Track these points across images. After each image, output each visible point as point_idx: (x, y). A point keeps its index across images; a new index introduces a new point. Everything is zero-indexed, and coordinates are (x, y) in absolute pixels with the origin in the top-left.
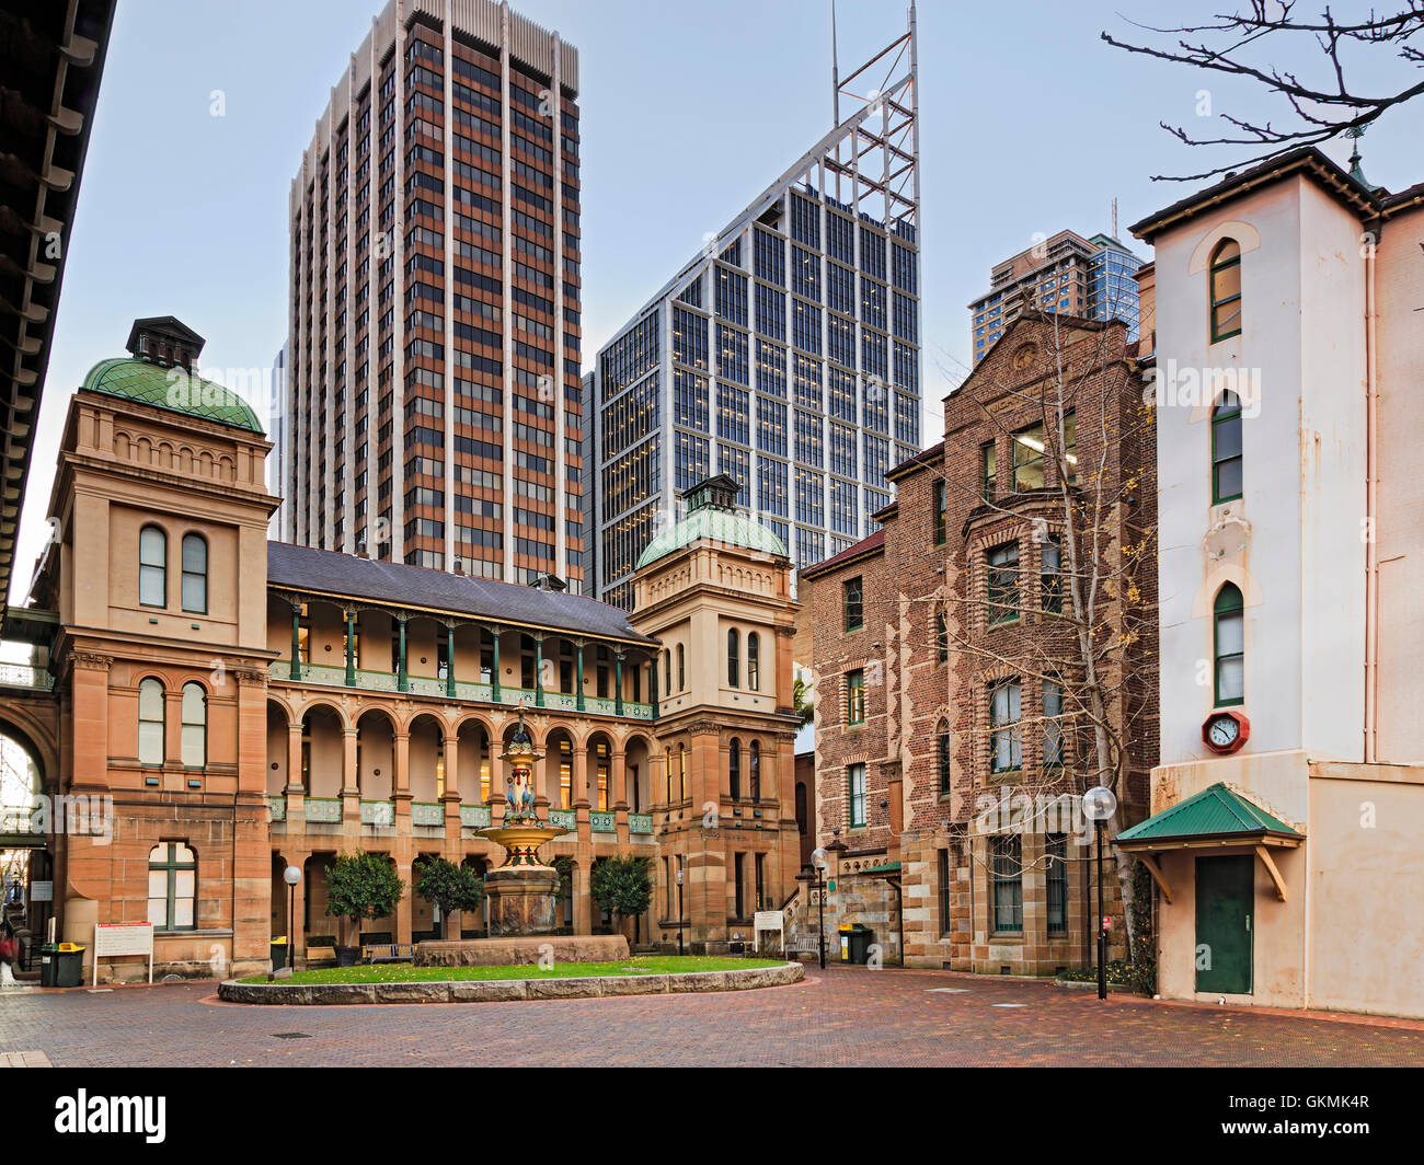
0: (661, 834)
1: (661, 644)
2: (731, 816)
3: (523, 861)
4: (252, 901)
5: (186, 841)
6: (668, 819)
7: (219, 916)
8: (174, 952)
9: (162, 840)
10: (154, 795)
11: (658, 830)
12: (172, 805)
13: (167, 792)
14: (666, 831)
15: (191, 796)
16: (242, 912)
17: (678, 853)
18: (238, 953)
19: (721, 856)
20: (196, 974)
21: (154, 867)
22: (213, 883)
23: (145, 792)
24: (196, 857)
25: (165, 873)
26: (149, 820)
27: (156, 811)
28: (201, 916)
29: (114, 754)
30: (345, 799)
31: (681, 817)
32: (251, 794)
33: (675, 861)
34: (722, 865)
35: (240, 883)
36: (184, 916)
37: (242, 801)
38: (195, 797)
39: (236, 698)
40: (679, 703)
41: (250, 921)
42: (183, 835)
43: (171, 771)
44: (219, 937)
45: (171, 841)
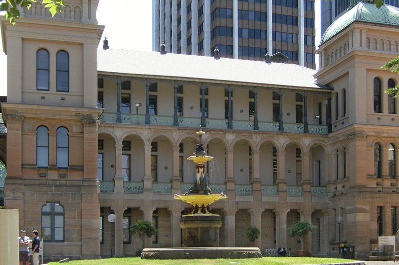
0: (332, 197)
1: (333, 89)
2: (375, 186)
3: (199, 211)
4: (91, 230)
5: (59, 202)
6: (336, 188)
7: (75, 236)
9: (47, 202)
10: (43, 181)
11: (331, 195)
12: (52, 186)
13: (50, 180)
14: (335, 195)
15: (61, 182)
16: (86, 234)
17: (341, 207)
18: (84, 253)
19: (367, 208)
21: (44, 214)
22: (72, 221)
23: (39, 180)
24: (64, 210)
25: (50, 216)
26: (41, 193)
27: (44, 188)
28: (67, 236)
29: (25, 163)
30: (145, 182)
31: (344, 187)
32: (90, 181)
33: (339, 211)
34: (366, 212)
35: (84, 221)
36: (59, 236)
37: (86, 184)
38: (63, 182)
39: (82, 133)
40: (343, 123)
41: (90, 238)
42: (57, 200)
43: (51, 169)
45: (52, 202)
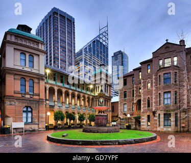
4: (42, 118)
5: (30, 107)
7: (36, 120)
8: (28, 127)
9: (25, 106)
10: (23, 98)
12: (27, 100)
13: (26, 98)
16: (40, 120)
18: (40, 127)
20: (33, 131)
22: (35, 115)
24: (32, 110)
25: (26, 112)
26: (23, 103)
27: (24, 101)
28: (33, 120)
29: (15, 90)
30: (55, 102)
32: (42, 99)
35: (40, 115)
36: (30, 120)
37: (40, 100)
38: (32, 99)
39: (39, 82)
41: (42, 121)
43: (27, 94)
44: (36, 124)
45: (27, 107)
